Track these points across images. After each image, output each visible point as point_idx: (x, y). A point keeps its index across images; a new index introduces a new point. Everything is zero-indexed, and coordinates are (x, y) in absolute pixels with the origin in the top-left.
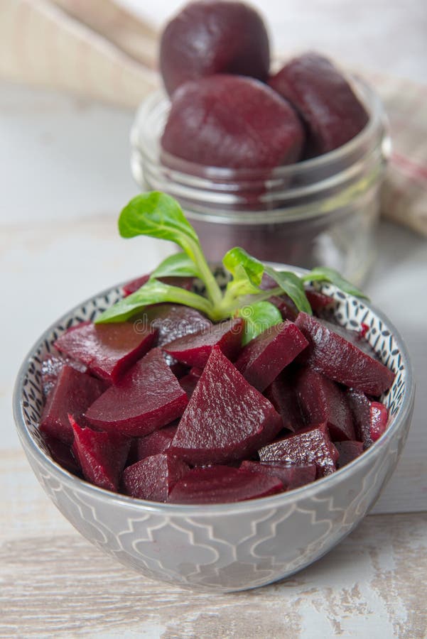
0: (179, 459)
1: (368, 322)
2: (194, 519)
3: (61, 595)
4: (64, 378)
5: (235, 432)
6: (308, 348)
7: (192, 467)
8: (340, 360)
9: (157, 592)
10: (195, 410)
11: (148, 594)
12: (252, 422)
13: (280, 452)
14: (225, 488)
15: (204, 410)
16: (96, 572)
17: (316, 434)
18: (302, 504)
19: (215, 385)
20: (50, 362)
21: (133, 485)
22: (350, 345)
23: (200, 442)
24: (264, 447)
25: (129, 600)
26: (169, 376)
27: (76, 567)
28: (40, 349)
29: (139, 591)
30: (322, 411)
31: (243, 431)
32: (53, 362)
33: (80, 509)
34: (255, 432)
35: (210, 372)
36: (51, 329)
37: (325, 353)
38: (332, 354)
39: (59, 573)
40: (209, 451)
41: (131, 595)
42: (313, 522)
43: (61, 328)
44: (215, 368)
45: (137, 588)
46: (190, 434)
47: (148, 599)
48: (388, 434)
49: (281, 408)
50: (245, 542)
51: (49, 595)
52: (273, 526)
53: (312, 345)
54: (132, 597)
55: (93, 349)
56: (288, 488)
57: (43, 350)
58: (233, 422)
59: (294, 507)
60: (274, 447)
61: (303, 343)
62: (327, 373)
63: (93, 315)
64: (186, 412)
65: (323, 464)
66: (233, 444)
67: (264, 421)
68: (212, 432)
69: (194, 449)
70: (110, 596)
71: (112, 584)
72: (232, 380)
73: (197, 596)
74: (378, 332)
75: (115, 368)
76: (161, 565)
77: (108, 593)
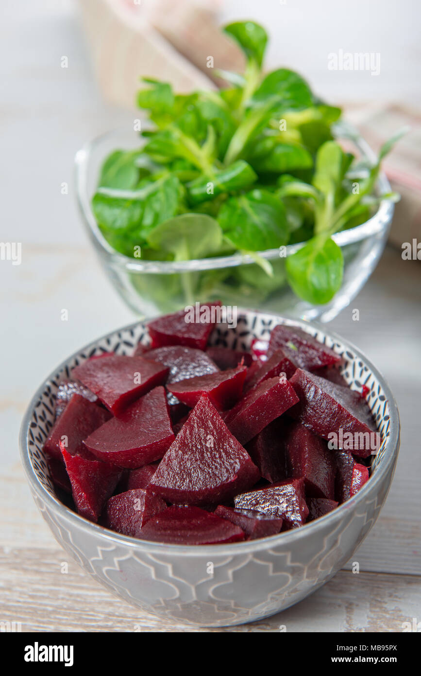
0: (157, 496)
1: (369, 385)
2: (154, 555)
3: (51, 606)
4: (71, 405)
5: (210, 477)
6: (298, 404)
7: (169, 504)
8: (328, 419)
9: (139, 617)
10: (176, 452)
11: (129, 617)
12: (227, 471)
13: (254, 502)
14: (190, 529)
15: (184, 453)
16: (87, 589)
17: (289, 489)
18: (258, 555)
19: (198, 430)
20: (66, 387)
21: (114, 514)
22: (339, 407)
23: (176, 483)
24: (240, 494)
25: (111, 620)
26: (163, 416)
27: (71, 581)
28: (60, 374)
29: (123, 613)
30: (303, 467)
31: (218, 477)
32: (69, 388)
33: (59, 530)
34: (230, 480)
35: (195, 418)
36: (74, 356)
37: (315, 411)
38: (322, 412)
39: (55, 585)
40: (184, 492)
41: (114, 615)
42: (271, 573)
43: (83, 356)
44: (201, 414)
45: (121, 609)
46: (169, 474)
47: (129, 622)
48: (355, 499)
49: (262, 459)
50: (204, 583)
51: (41, 604)
52: (230, 573)
53: (303, 401)
54: (115, 618)
55: (102, 380)
56: (249, 538)
57: (63, 375)
58: (210, 468)
59: (250, 557)
60: (248, 496)
61: (293, 399)
62: (316, 430)
63: (117, 347)
64: (168, 453)
65: (292, 519)
66: (207, 489)
67: (239, 470)
68: (189, 475)
69: (170, 489)
70: (96, 614)
71: (100, 603)
72: (215, 427)
73: (173, 626)
74: (377, 396)
75: (117, 402)
76: (129, 593)
77: (93, 610)
